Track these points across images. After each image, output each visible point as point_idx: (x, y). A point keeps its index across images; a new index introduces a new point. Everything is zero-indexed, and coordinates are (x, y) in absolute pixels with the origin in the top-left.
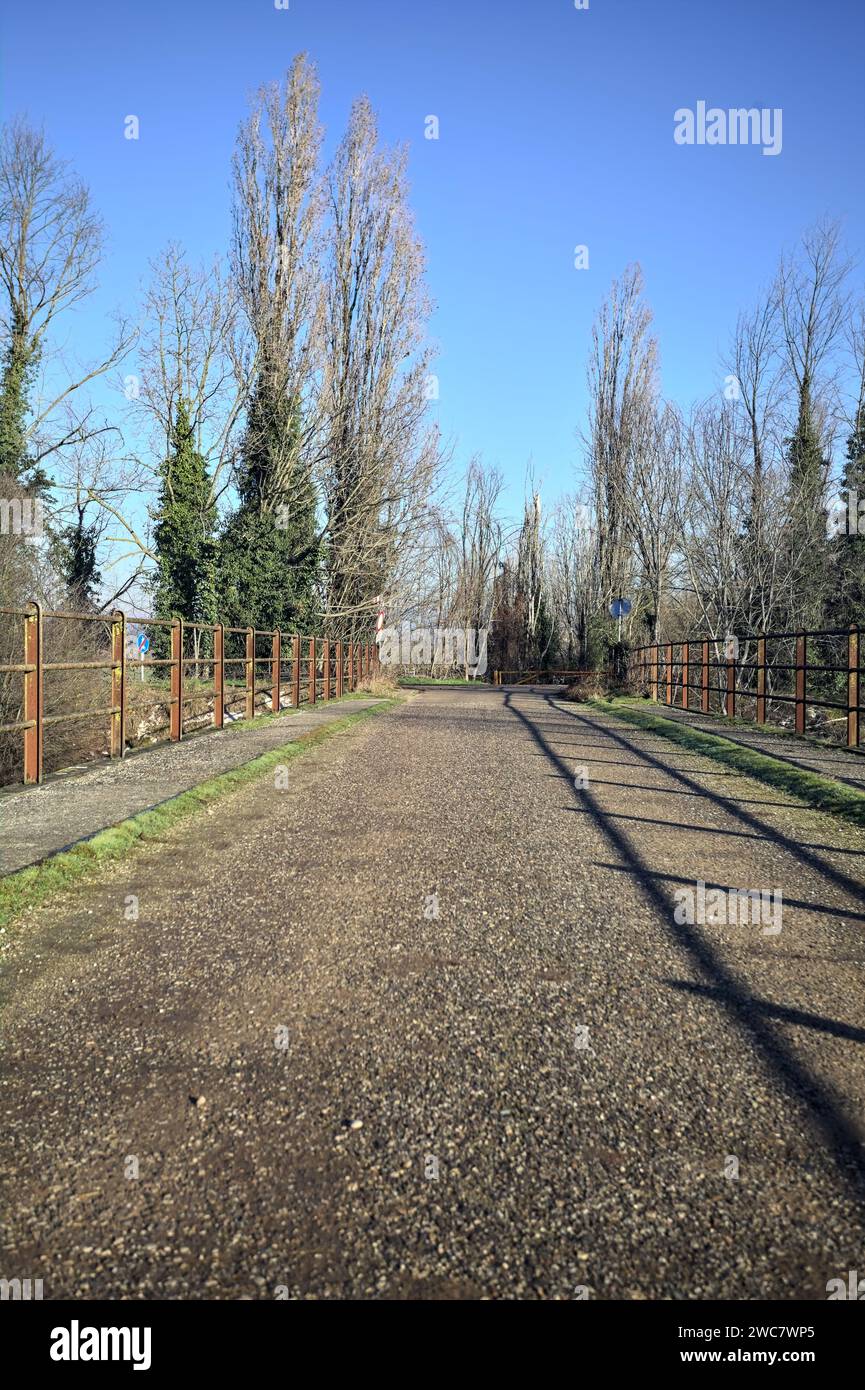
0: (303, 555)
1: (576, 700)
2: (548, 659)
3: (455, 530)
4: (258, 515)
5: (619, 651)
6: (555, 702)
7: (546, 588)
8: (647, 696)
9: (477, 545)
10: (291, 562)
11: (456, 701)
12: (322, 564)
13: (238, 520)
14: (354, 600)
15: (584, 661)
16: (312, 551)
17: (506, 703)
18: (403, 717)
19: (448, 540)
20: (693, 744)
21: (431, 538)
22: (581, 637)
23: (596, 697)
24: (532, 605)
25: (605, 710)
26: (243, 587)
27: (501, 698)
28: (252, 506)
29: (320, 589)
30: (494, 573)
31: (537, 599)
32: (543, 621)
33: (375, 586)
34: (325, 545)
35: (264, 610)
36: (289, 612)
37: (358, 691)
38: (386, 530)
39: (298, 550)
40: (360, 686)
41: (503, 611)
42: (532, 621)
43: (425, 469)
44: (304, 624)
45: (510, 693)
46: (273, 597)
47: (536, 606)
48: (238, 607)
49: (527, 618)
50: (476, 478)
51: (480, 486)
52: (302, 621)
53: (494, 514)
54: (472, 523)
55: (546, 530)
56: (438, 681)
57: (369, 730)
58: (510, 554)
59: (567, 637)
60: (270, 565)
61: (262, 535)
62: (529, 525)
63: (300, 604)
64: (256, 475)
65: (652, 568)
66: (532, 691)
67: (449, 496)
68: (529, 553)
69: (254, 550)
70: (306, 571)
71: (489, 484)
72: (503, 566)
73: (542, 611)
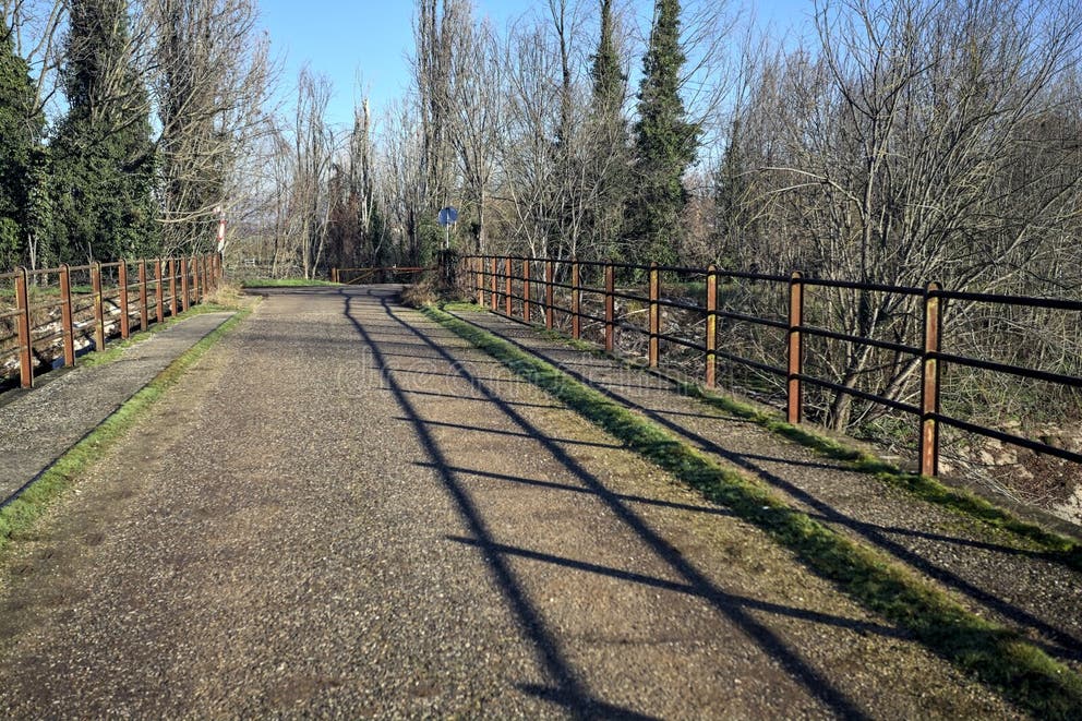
0: (139, 163)
1: (410, 305)
2: (380, 255)
3: (289, 136)
4: (89, 122)
5: (448, 256)
6: (393, 309)
7: (377, 188)
8: (474, 302)
9: (311, 149)
10: (127, 169)
11: (299, 310)
12: (159, 172)
13: (69, 126)
14: (193, 205)
15: (414, 255)
16: (149, 159)
17: (347, 313)
18: (252, 338)
19: (283, 146)
20: (519, 368)
21: (267, 145)
22: (411, 232)
23: (429, 303)
24: (364, 204)
25: (439, 320)
26: (78, 194)
27: (340, 303)
28: (81, 111)
29: (158, 194)
30: (327, 175)
31: (369, 198)
32: (375, 220)
33: (214, 193)
34: (162, 150)
35: (102, 216)
36: (128, 219)
37: (204, 304)
38: (222, 136)
39: (134, 157)
40: (206, 298)
41: (339, 211)
42: (365, 219)
43: (256, 78)
44: (144, 230)
45: (349, 297)
46: (111, 204)
47: (368, 205)
48: (75, 213)
49: (360, 216)
50: (307, 86)
51: (311, 93)
52: (142, 227)
53: (326, 120)
54: (305, 127)
55: (377, 134)
56: (280, 282)
57: (221, 359)
58: (344, 157)
59: (399, 230)
60: (105, 172)
61: (95, 143)
62: (359, 131)
63: (139, 210)
64: (84, 81)
65: (475, 180)
66: (369, 294)
67: (282, 103)
68: (360, 154)
69: (87, 157)
70: (143, 178)
71: (319, 90)
72: (336, 167)
73: (375, 209)
